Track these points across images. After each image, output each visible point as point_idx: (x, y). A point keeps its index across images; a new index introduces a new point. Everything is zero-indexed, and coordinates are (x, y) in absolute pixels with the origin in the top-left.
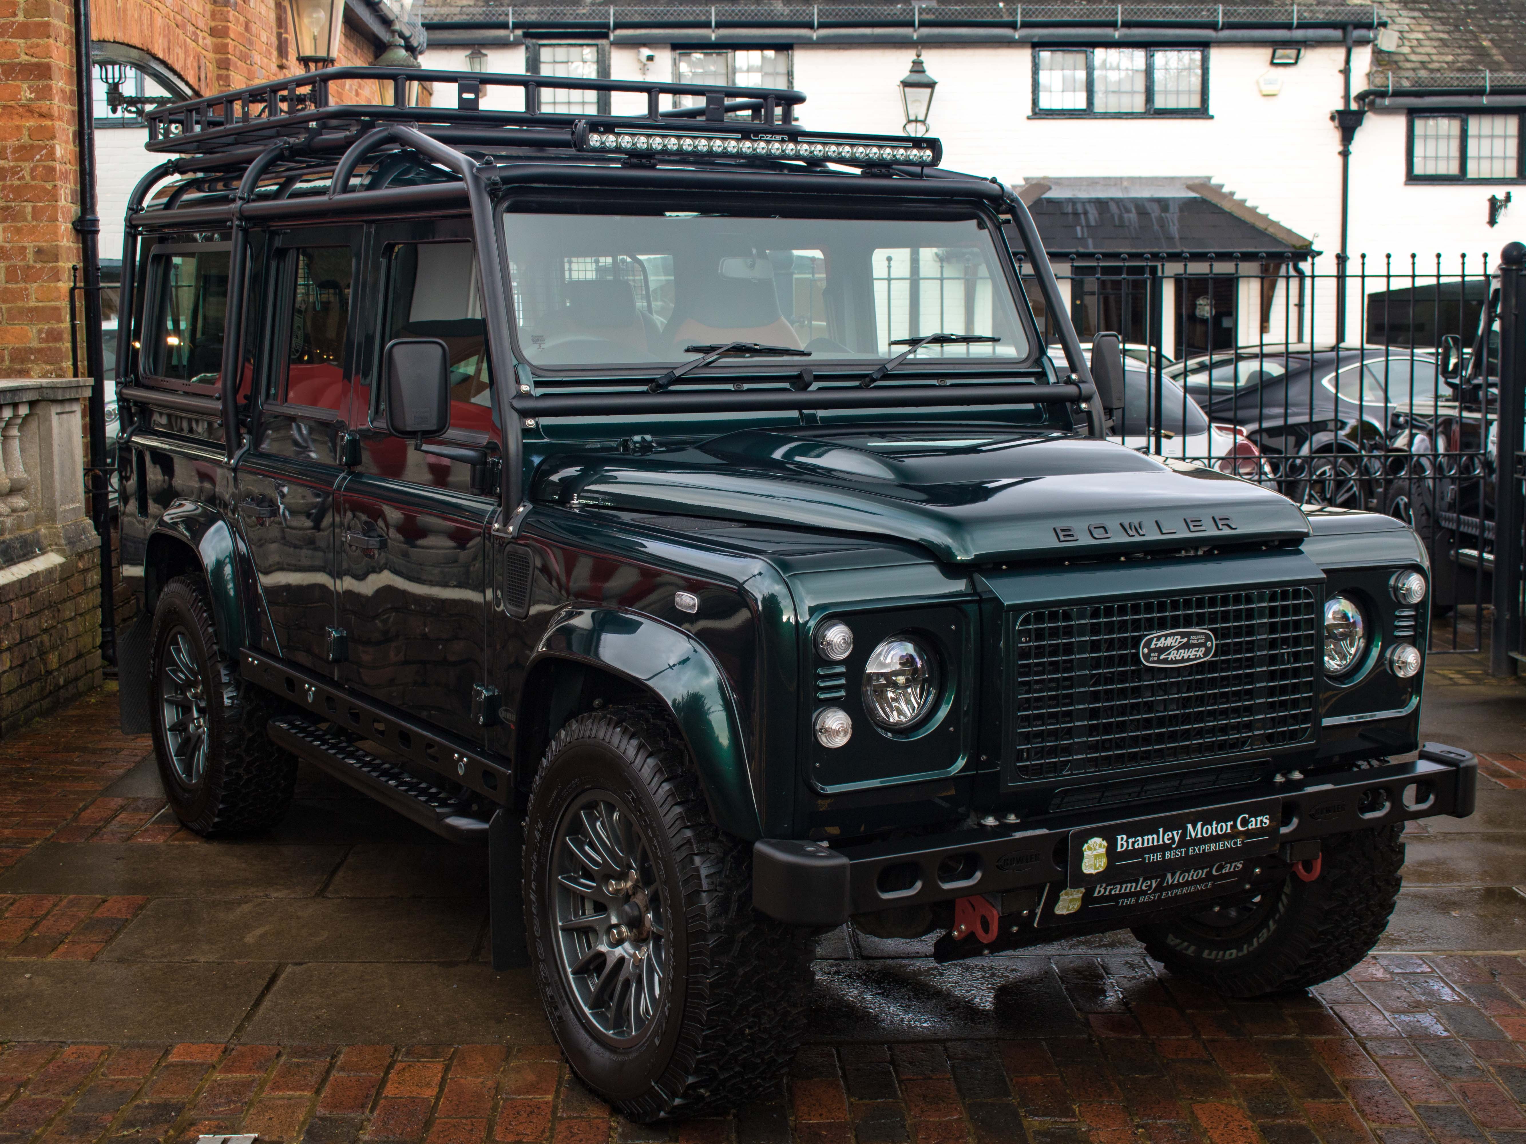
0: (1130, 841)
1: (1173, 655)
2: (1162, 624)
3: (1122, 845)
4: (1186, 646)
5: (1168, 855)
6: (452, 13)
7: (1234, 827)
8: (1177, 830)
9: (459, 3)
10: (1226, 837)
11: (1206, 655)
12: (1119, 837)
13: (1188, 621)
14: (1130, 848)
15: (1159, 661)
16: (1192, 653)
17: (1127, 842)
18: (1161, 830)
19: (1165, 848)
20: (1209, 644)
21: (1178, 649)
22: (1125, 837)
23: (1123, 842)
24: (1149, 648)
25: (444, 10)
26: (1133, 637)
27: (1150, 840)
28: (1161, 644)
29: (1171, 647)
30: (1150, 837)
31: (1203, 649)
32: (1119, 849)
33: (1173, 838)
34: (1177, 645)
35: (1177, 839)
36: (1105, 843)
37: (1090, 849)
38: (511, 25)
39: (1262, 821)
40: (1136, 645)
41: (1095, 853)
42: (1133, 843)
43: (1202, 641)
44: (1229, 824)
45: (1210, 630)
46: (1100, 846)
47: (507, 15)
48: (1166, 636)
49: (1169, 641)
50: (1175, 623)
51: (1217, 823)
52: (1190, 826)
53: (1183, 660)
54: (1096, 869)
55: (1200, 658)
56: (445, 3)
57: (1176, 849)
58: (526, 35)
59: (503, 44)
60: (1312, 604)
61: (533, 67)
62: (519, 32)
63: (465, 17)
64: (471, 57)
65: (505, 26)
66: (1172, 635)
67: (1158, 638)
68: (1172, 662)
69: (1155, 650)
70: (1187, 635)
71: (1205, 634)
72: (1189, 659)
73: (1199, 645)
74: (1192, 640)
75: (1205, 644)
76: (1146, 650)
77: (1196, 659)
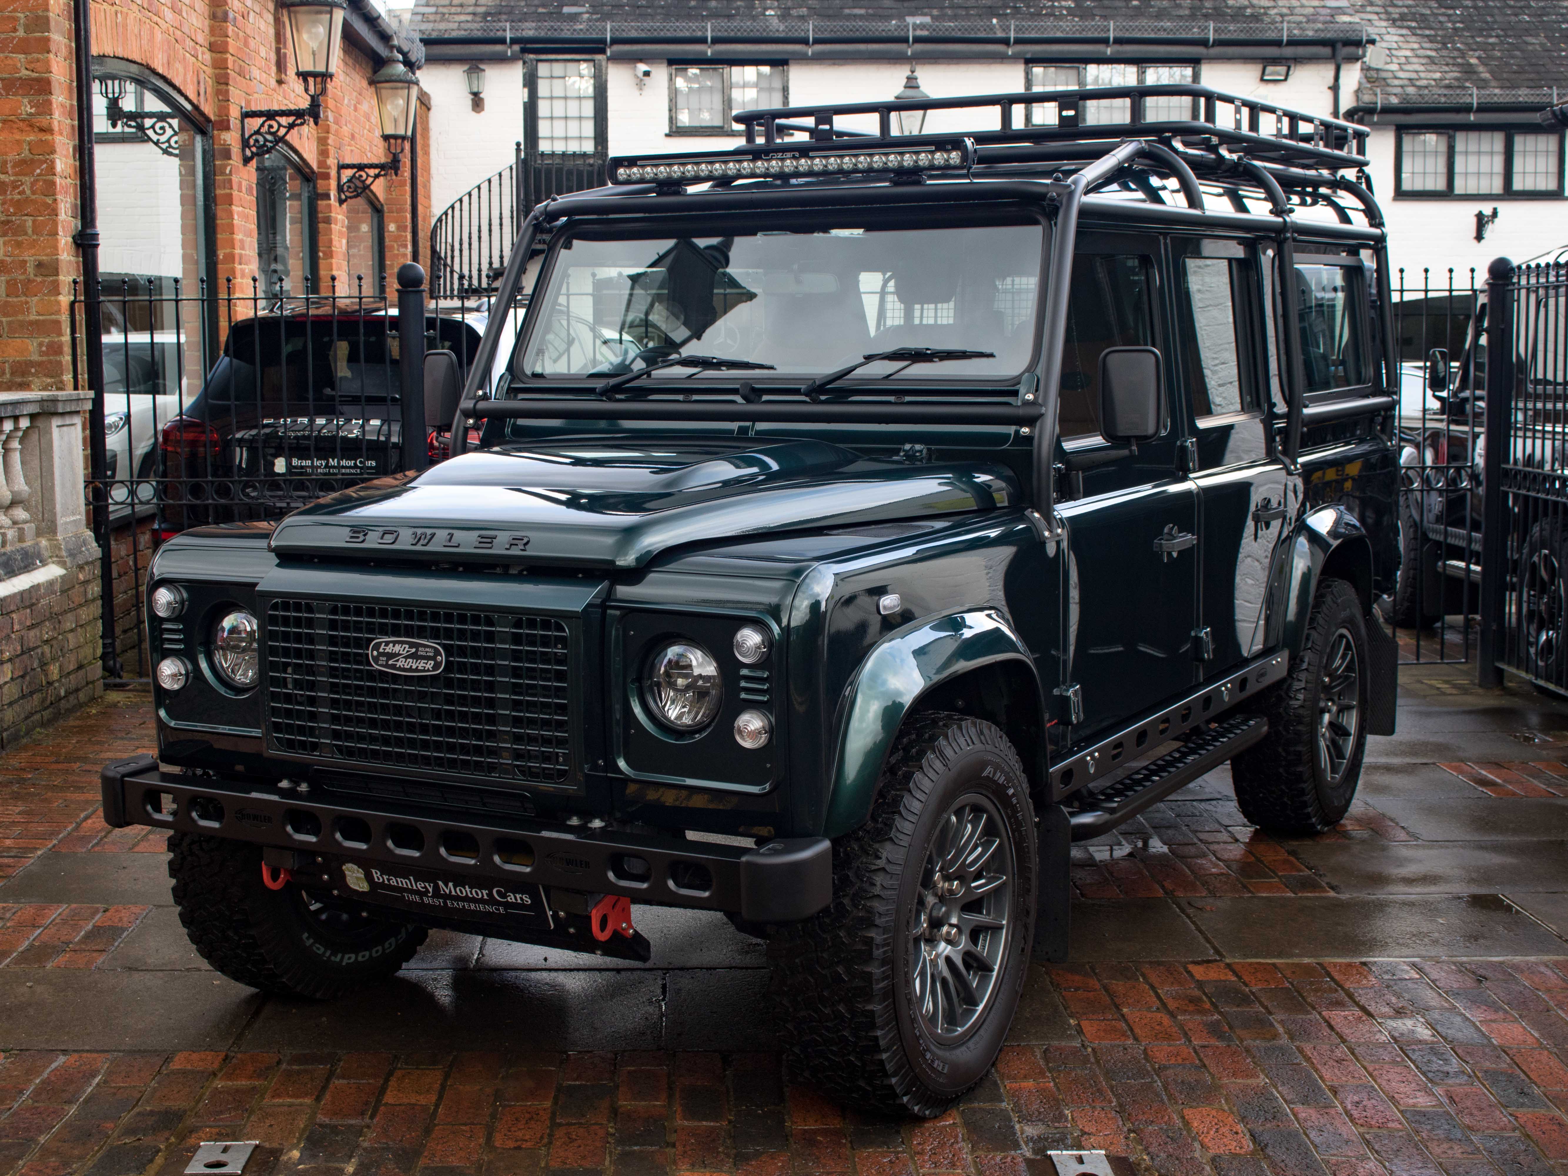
1: (401, 663)
2: (396, 631)
4: (415, 656)
6: (451, 29)
11: (434, 669)
15: (388, 666)
16: (421, 664)
20: (438, 659)
21: (406, 658)
25: (442, 26)
26: (366, 639)
28: (389, 649)
29: (399, 654)
31: (433, 663)
34: (405, 653)
38: (508, 40)
40: (367, 646)
43: (431, 654)
45: (443, 646)
47: (505, 30)
48: (395, 643)
49: (397, 648)
50: (408, 632)
53: (410, 670)
55: (428, 670)
58: (524, 51)
59: (501, 59)
60: (565, 638)
61: (531, 82)
62: (516, 48)
63: (463, 33)
64: (469, 72)
65: (502, 41)
66: (402, 643)
67: (387, 644)
68: (400, 669)
69: (384, 654)
70: (417, 645)
71: (435, 649)
72: (417, 670)
73: (428, 658)
74: (422, 652)
75: (433, 658)
76: (375, 653)
77: (424, 671)
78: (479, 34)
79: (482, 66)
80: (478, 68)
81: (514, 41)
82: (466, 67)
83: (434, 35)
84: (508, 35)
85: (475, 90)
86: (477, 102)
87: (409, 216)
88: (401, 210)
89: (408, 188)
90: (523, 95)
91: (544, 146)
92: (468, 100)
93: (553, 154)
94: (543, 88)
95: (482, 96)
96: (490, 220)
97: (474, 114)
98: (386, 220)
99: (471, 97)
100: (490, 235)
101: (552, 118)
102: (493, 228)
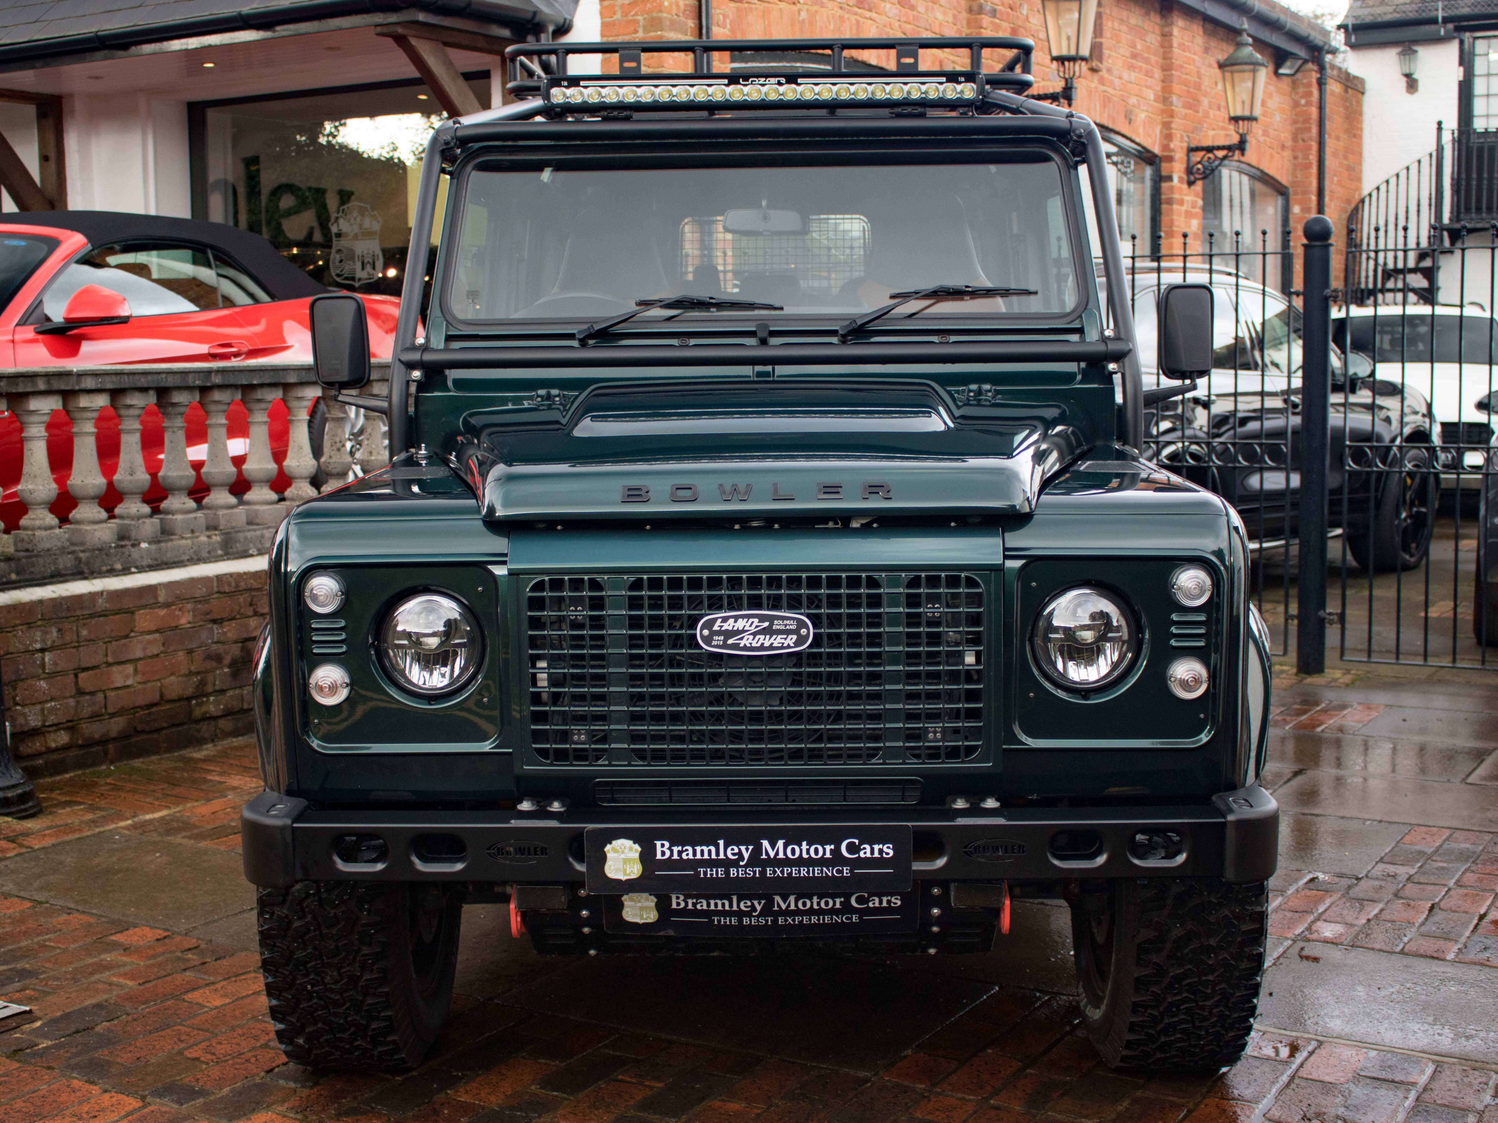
0: (676, 849)
1: (747, 640)
2: (734, 604)
3: (663, 853)
4: (768, 631)
5: (733, 872)
6: (1386, 13)
7: (836, 852)
8: (747, 844)
9: (1396, 2)
10: (822, 862)
11: (797, 644)
12: (658, 844)
13: (775, 603)
14: (676, 856)
15: (725, 646)
16: (777, 641)
17: (670, 849)
18: (721, 843)
19: (727, 864)
20: (804, 631)
21: (754, 634)
22: (667, 844)
23: (662, 849)
24: (710, 629)
25: (1379, 10)
26: (690, 616)
27: (704, 852)
28: (729, 625)
29: (743, 631)
30: (705, 849)
31: (795, 637)
32: (659, 856)
33: (740, 853)
34: (753, 629)
35: (746, 856)
36: (637, 848)
37: (615, 851)
38: (1440, 19)
39: (881, 851)
40: (693, 626)
41: (623, 856)
42: (680, 853)
43: (793, 627)
44: (828, 848)
45: (808, 616)
46: (631, 849)
47: (1437, 10)
48: (736, 618)
49: (741, 624)
50: (755, 603)
51: (810, 844)
52: (765, 843)
53: (762, 648)
54: (625, 874)
55: (789, 647)
56: (1383, 3)
57: (746, 866)
58: (1459, 29)
59: (1437, 40)
60: (980, 595)
61: (1466, 60)
62: (1450, 26)
63: (1397, 15)
64: (1402, 54)
65: (1434, 21)
66: (749, 617)
67: (725, 620)
68: (745, 648)
69: (719, 633)
70: (771, 619)
71: (798, 620)
72: (771, 647)
73: (788, 632)
74: (778, 625)
75: (796, 632)
76: (706, 632)
77: (782, 648)
78: (1412, 15)
79: (1415, 48)
80: (1410, 49)
81: (1446, 20)
82: (1398, 50)
83: (1368, 20)
84: (1440, 15)
85: (1408, 72)
86: (1412, 84)
87: (1314, 198)
88: (1306, 192)
89: (1314, 170)
90: (1458, 73)
91: (1479, 125)
92: (1403, 82)
93: (1486, 133)
94: (1480, 66)
95: (1415, 76)
96: (1419, 201)
97: (1408, 96)
98: (1291, 203)
99: (1404, 79)
100: (1418, 215)
101: (1488, 96)
102: (1421, 208)
